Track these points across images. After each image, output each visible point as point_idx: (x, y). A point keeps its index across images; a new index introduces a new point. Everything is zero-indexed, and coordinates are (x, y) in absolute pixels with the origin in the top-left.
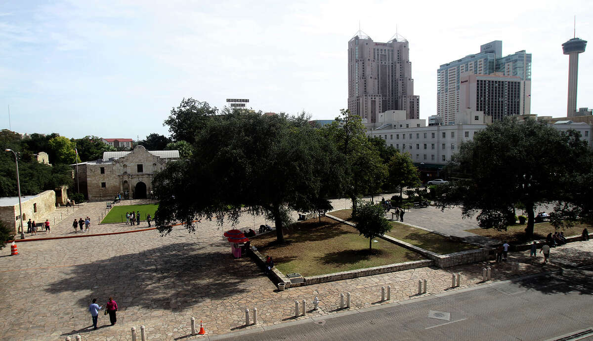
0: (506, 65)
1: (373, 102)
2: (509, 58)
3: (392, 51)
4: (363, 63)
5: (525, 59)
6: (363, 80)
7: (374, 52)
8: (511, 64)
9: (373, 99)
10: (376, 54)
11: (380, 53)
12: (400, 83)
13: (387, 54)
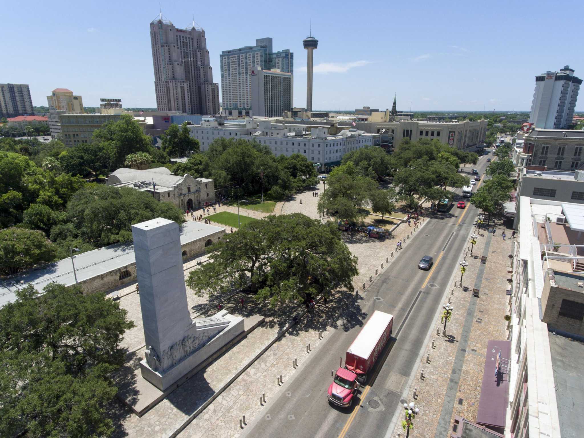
0: (277, 60)
1: (182, 88)
2: (278, 54)
3: (192, 39)
4: (169, 49)
5: (289, 56)
6: (170, 66)
7: (177, 39)
8: (280, 59)
9: (182, 85)
10: (179, 41)
11: (182, 41)
12: (202, 70)
13: (188, 41)
